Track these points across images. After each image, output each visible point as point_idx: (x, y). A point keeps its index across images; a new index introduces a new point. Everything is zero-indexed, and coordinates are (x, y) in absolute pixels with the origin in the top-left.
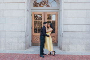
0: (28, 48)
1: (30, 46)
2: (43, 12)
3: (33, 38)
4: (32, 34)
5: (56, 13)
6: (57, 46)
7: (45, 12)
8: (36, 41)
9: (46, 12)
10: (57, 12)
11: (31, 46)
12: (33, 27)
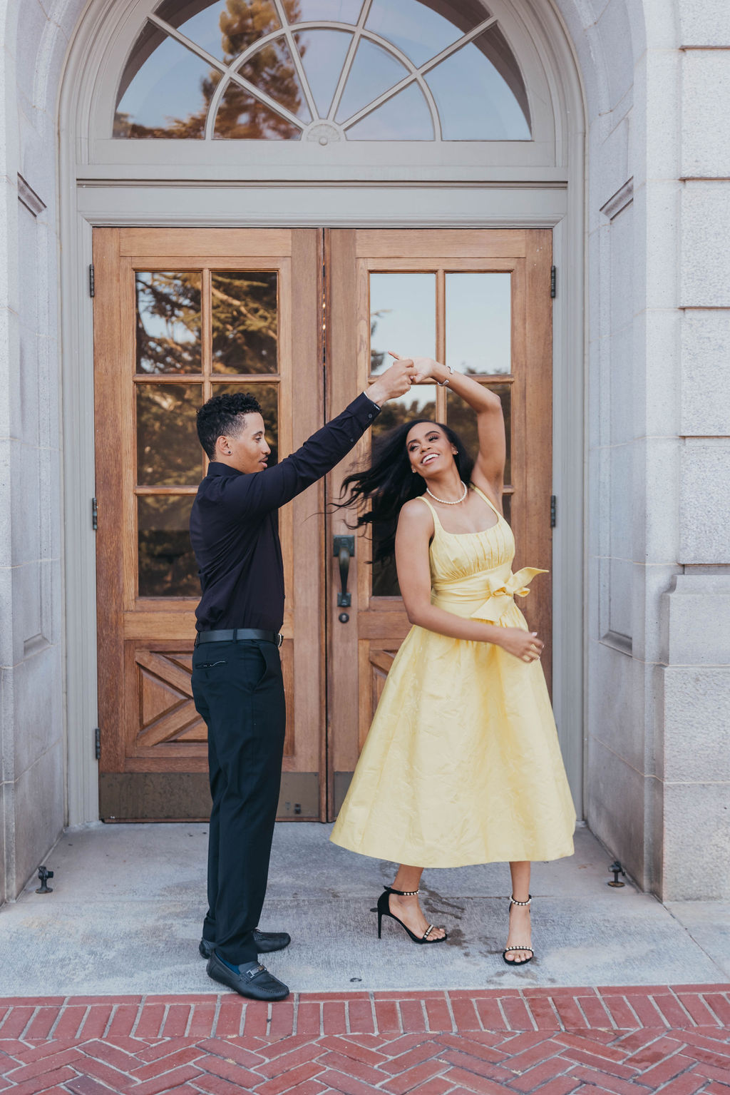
0: (45, 877)
1: (68, 839)
2: (299, 229)
3: (129, 679)
4: (107, 624)
5: (518, 244)
8: (171, 740)
9: (349, 230)
10: (542, 231)
11: (86, 836)
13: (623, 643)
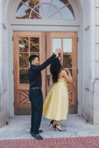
0: (7, 123)
1: (10, 118)
2: (42, 32)
3: (18, 95)
4: (15, 87)
6: (76, 112)
7: (46, 33)
8: (24, 104)
9: (49, 32)
11: (12, 117)
12: (18, 69)
13: (88, 90)
